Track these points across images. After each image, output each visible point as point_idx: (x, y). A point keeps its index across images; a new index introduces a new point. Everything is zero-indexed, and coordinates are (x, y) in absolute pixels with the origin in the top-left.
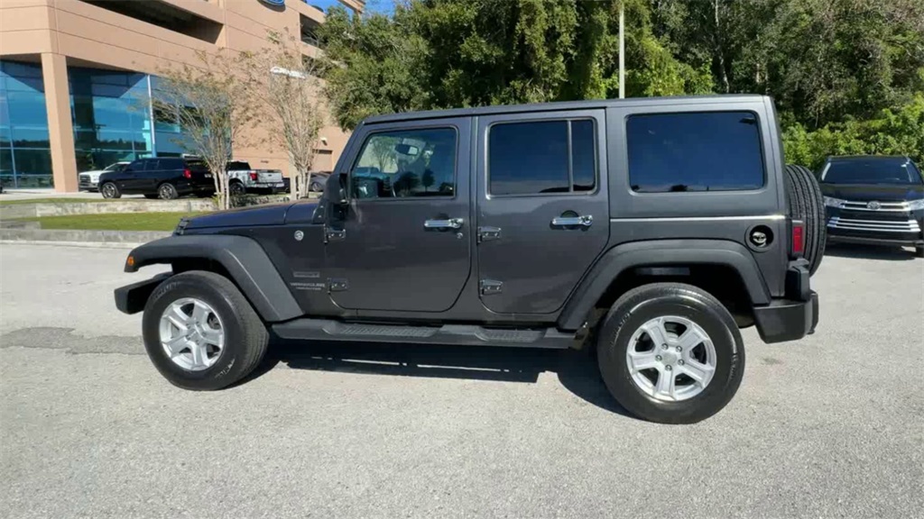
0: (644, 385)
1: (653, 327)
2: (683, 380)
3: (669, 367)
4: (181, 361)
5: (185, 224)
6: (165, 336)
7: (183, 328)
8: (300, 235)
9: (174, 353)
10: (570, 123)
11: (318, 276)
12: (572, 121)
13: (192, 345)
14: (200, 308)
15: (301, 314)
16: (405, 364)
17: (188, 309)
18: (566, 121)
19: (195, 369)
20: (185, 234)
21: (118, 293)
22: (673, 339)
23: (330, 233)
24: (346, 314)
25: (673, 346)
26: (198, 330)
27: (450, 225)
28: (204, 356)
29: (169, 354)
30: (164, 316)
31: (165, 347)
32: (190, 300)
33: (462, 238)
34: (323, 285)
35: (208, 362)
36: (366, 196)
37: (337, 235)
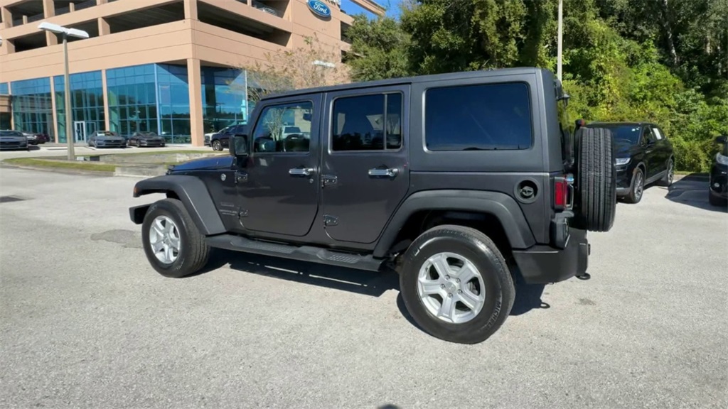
0: (431, 306)
1: (438, 260)
2: (460, 306)
3: (451, 295)
4: (159, 256)
5: (172, 168)
6: (153, 240)
7: (162, 235)
8: (224, 177)
9: (156, 251)
10: (386, 96)
11: (233, 206)
12: (388, 94)
13: (166, 247)
14: (169, 223)
15: (225, 231)
16: (301, 273)
17: (164, 223)
18: (383, 95)
19: (167, 263)
20: (171, 174)
21: (131, 209)
22: (453, 271)
23: (239, 177)
24: (251, 234)
25: (453, 277)
26: (168, 238)
27: (304, 173)
28: (171, 254)
29: (154, 251)
30: (152, 226)
31: (152, 246)
32: (164, 217)
33: (314, 182)
34: (236, 212)
35: (173, 258)
36: (264, 151)
37: (242, 177)
